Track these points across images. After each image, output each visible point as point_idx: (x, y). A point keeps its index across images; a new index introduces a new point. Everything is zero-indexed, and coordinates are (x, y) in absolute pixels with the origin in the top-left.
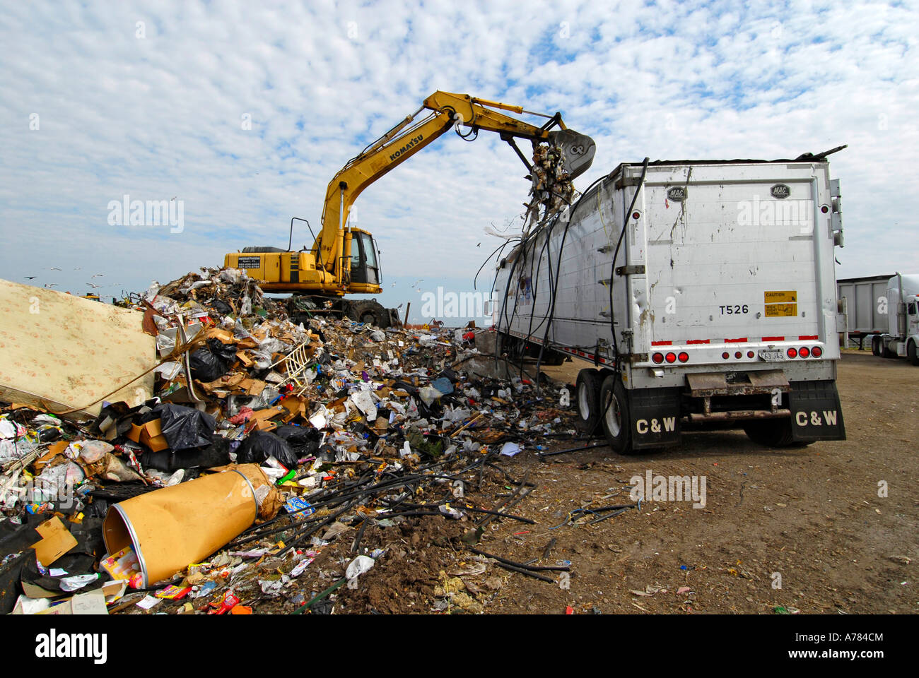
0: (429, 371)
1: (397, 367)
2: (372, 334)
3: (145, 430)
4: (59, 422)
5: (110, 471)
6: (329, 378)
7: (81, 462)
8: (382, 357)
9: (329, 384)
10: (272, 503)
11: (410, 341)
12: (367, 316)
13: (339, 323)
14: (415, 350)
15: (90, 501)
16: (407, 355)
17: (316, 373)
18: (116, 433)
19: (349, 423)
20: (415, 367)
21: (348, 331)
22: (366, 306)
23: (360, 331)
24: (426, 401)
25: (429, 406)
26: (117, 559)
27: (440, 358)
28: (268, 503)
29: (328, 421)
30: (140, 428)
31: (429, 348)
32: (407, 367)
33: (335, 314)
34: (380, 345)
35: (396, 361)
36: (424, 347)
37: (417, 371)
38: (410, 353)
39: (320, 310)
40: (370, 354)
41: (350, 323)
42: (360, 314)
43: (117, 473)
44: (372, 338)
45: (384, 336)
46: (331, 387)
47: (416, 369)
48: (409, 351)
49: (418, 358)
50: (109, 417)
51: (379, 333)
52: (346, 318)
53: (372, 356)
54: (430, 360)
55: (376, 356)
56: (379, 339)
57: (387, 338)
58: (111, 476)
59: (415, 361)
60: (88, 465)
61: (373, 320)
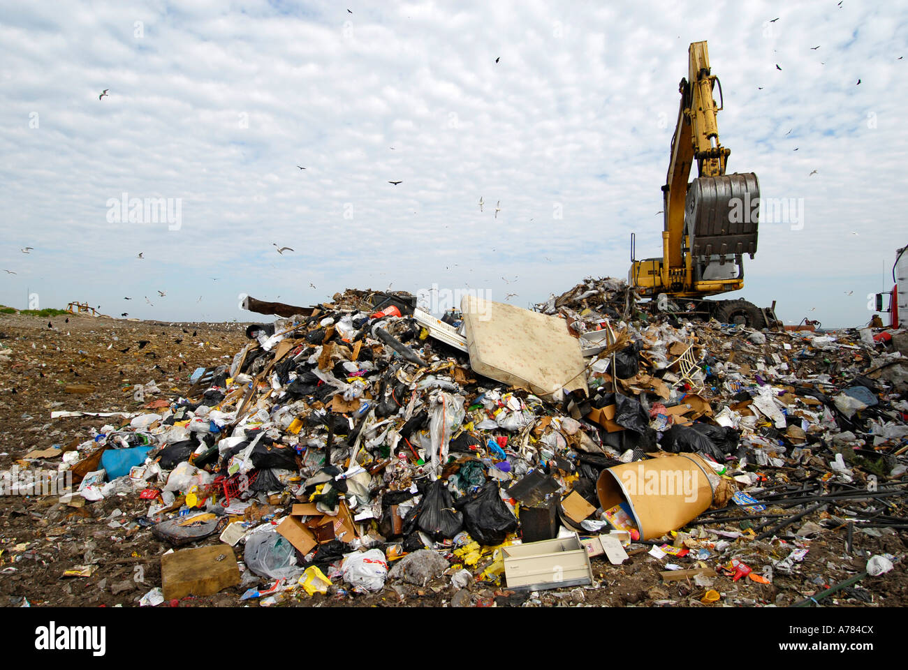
0: (833, 378)
1: (788, 373)
2: (751, 336)
3: (603, 413)
4: (541, 401)
5: (582, 443)
6: (722, 380)
7: (563, 432)
8: (766, 360)
9: (722, 386)
10: (723, 493)
11: (797, 343)
12: (736, 317)
13: (706, 325)
14: (808, 353)
15: (578, 464)
16: (798, 359)
17: (706, 375)
18: (580, 414)
19: (760, 427)
20: (812, 374)
21: (720, 334)
22: (735, 306)
23: (735, 333)
24: (845, 412)
25: (849, 418)
26: (613, 513)
27: (846, 363)
28: (720, 492)
29: (736, 423)
30: (599, 411)
31: (828, 351)
32: (800, 373)
33: (700, 315)
34: (760, 347)
35: (785, 366)
36: (821, 351)
37: (817, 378)
38: (802, 357)
39: (683, 312)
40: (751, 357)
41: (718, 325)
42: (729, 315)
43: (587, 446)
44: (750, 340)
45: (764, 339)
46: (725, 389)
47: (815, 376)
48: (800, 355)
49: (813, 363)
50: (572, 401)
51: (757, 335)
52: (713, 320)
53: (754, 359)
54: (831, 366)
55: (759, 360)
56: (759, 341)
57: (768, 340)
58: (583, 447)
59: (811, 367)
60: (568, 436)
61: (745, 321)
